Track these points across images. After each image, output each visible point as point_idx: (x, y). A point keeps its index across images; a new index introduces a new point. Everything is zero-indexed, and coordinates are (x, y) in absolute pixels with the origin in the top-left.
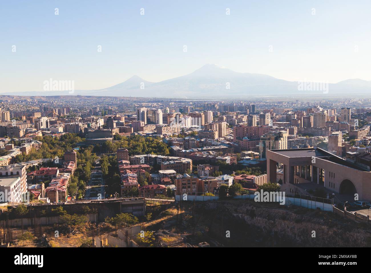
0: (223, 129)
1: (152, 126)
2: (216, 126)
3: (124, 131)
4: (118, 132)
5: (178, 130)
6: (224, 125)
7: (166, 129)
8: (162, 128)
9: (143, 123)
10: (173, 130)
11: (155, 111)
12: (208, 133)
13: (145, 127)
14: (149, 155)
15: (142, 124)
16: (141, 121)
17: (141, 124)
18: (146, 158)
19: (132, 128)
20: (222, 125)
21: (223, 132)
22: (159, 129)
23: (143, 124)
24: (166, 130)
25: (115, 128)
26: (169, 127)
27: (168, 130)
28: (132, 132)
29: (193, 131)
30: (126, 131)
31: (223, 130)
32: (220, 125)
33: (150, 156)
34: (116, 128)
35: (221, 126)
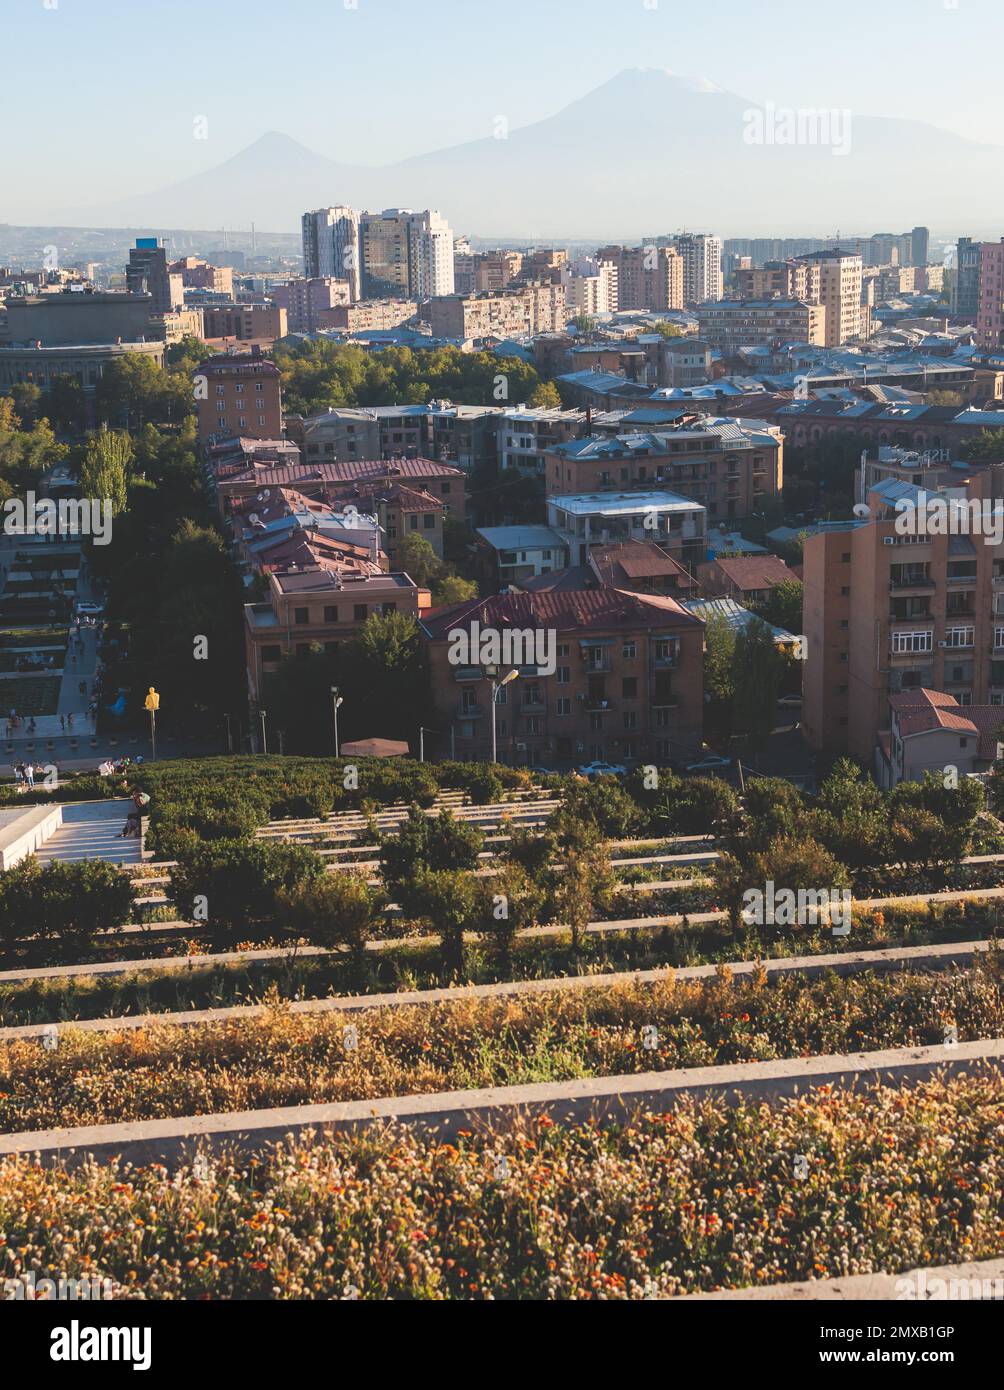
0: (844, 301)
1: (396, 305)
2: (809, 281)
3: (233, 329)
4: (200, 333)
5: (553, 321)
6: (851, 275)
7: (485, 309)
8: (465, 303)
9: (345, 288)
10: (527, 321)
11: (414, 225)
12: (771, 313)
13: (356, 311)
14: (438, 408)
15: (338, 292)
16: (333, 279)
17: (332, 293)
18: (417, 430)
19: (283, 312)
20: (843, 275)
21: (843, 317)
22: (445, 315)
23: (342, 296)
24: (484, 320)
25: (179, 309)
26: (507, 303)
27: (502, 317)
28: (284, 331)
29: (645, 325)
30: (245, 327)
31: (843, 309)
32: (829, 278)
33: (443, 412)
34: (184, 308)
35: (836, 281)
